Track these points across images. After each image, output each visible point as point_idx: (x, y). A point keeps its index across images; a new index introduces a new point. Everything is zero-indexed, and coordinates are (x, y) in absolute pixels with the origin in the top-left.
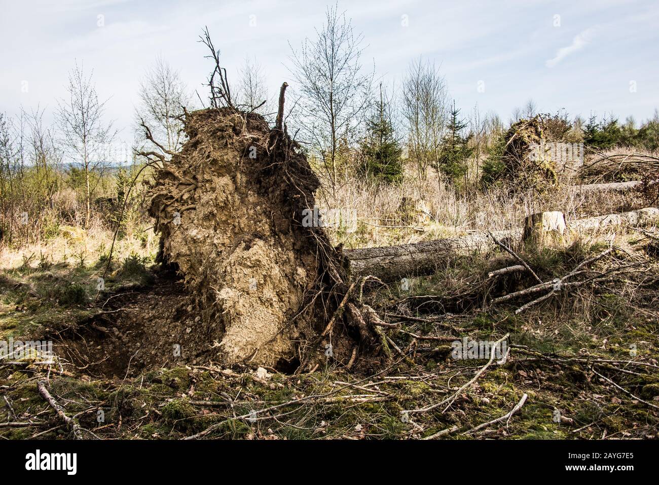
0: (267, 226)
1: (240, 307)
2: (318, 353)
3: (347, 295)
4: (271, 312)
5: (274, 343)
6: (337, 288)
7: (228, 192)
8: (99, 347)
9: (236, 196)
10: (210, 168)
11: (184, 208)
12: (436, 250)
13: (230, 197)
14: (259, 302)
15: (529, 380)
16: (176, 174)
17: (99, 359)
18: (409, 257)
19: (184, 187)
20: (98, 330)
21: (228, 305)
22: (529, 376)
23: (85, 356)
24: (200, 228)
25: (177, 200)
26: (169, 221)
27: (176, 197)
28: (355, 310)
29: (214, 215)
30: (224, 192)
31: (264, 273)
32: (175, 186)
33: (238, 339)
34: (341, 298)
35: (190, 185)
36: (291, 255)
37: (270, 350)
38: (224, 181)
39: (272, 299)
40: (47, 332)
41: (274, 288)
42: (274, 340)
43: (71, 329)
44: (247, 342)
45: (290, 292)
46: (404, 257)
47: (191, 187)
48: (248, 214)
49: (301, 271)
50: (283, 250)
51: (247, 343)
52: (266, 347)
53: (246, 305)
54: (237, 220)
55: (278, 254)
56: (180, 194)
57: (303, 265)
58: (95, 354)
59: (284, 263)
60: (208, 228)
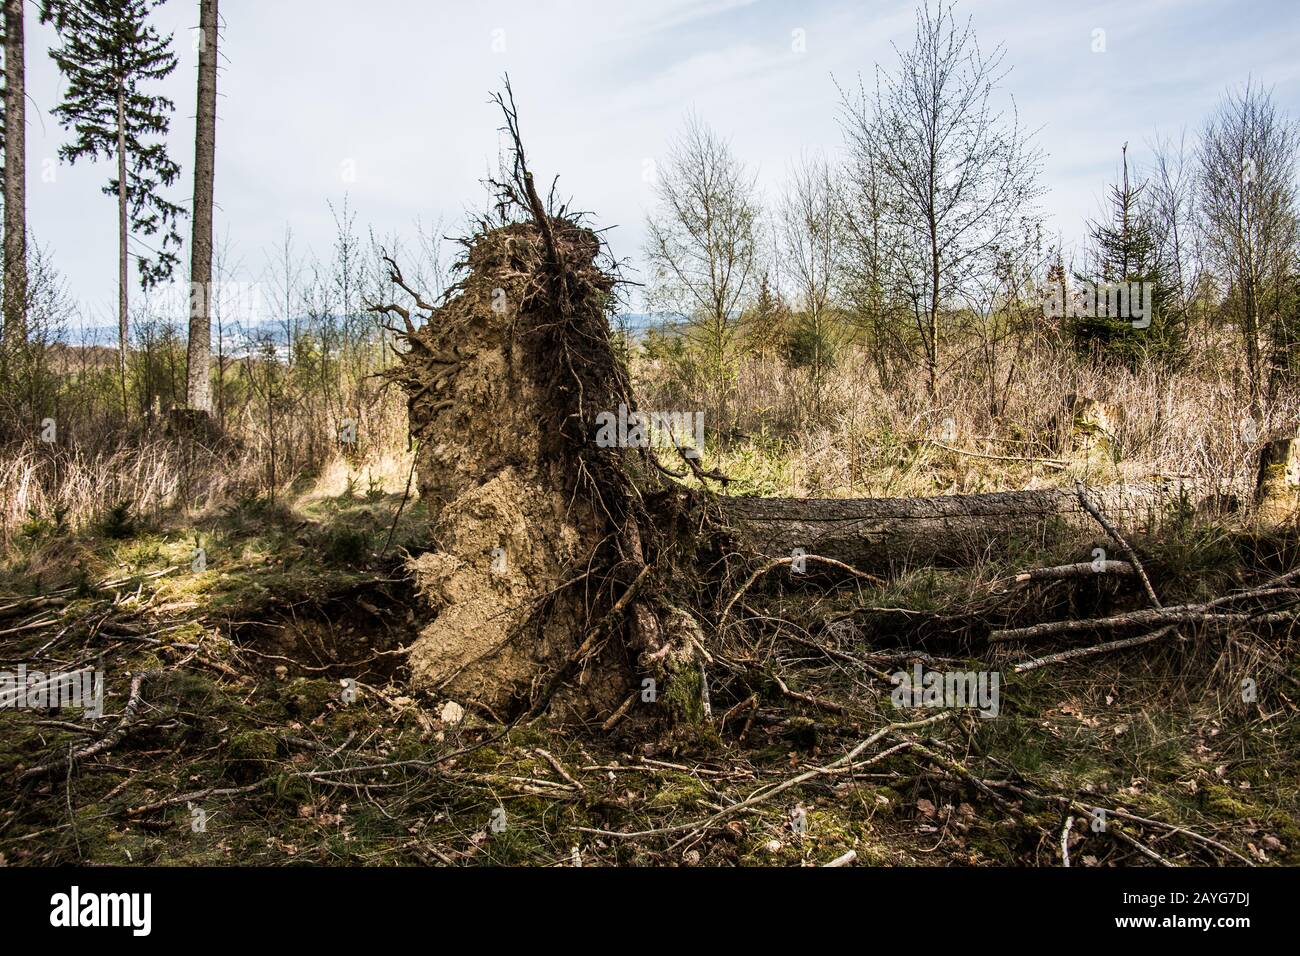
0: (535, 444)
1: (452, 589)
2: (571, 693)
3: (632, 587)
4: (506, 604)
5: (495, 661)
6: (618, 572)
7: (491, 378)
8: (363, 639)
9: (505, 386)
10: (477, 334)
11: (438, 405)
12: (1013, 513)
13: (493, 387)
14: (488, 583)
15: (933, 825)
16: (428, 344)
17: (357, 659)
18: (938, 524)
19: (440, 367)
20: (365, 611)
21: (425, 583)
22: (936, 817)
23: (333, 651)
24: (452, 441)
25: (427, 390)
26: (420, 426)
27: (426, 385)
28: (645, 618)
29: (468, 420)
30: (487, 378)
31: (501, 530)
32: (426, 366)
33: (430, 645)
34: (620, 591)
35: (452, 363)
36: (557, 500)
37: (489, 674)
38: (492, 357)
39: (508, 581)
40: (270, 602)
41: (517, 560)
42: (494, 656)
43: (312, 602)
44: (445, 653)
45: (549, 571)
46: (925, 523)
47: (451, 367)
48: (514, 419)
49: (568, 534)
50: (545, 490)
51: (444, 656)
52: (479, 666)
53: (465, 586)
54: (496, 431)
55: (535, 497)
56: (433, 380)
57: (574, 522)
58: (352, 650)
59: (545, 515)
60: (460, 442)
